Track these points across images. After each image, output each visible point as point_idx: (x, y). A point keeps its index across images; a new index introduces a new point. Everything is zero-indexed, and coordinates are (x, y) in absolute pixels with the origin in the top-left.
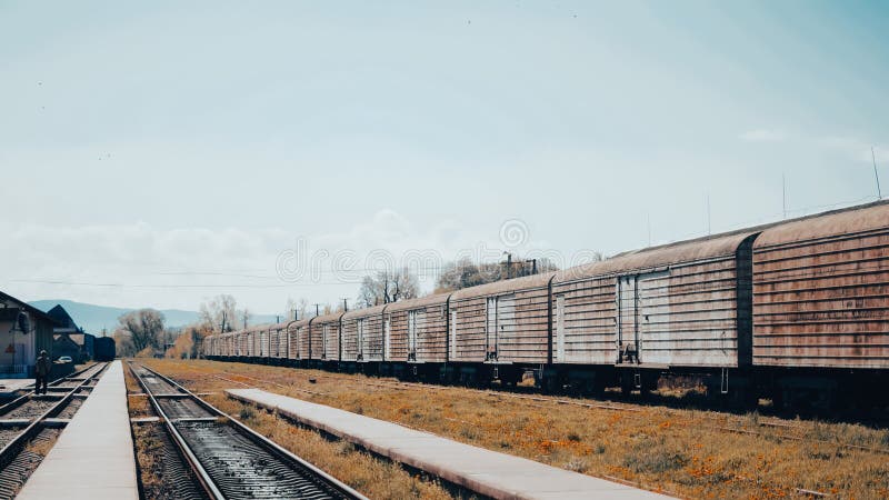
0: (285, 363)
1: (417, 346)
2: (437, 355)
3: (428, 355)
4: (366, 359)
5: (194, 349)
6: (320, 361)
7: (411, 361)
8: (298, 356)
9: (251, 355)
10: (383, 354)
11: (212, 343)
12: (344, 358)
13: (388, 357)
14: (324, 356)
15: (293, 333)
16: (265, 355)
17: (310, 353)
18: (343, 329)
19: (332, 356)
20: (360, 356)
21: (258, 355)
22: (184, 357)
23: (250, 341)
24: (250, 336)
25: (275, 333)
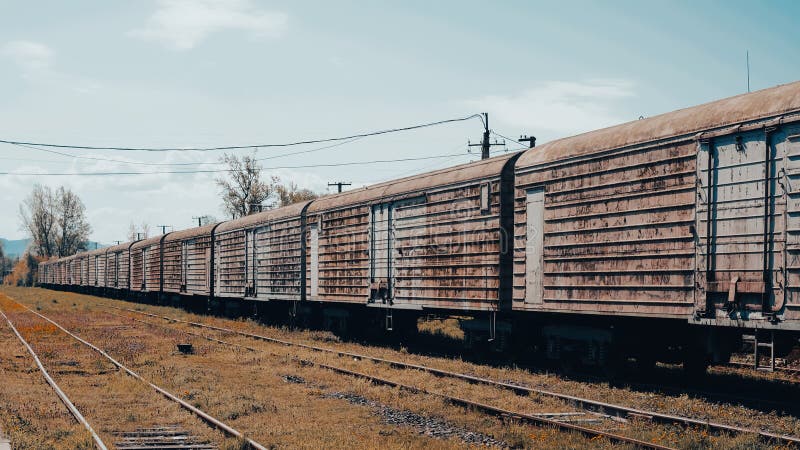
0: (125, 295)
1: (395, 273)
2: (463, 295)
3: (431, 294)
4: (263, 296)
5: (30, 276)
6: (177, 294)
7: (378, 304)
8: (144, 286)
9: (84, 284)
10: (303, 288)
11: (45, 269)
12: (219, 292)
13: (315, 292)
14: (184, 288)
15: (137, 256)
16: (101, 284)
17: (162, 283)
18: (218, 248)
19: (197, 288)
20: (251, 291)
21: (92, 283)
22: (19, 284)
23: (84, 268)
24: (83, 262)
25: (112, 257)
